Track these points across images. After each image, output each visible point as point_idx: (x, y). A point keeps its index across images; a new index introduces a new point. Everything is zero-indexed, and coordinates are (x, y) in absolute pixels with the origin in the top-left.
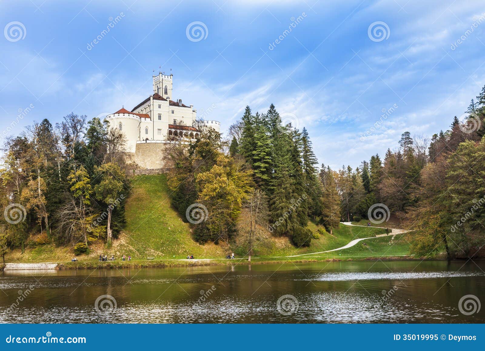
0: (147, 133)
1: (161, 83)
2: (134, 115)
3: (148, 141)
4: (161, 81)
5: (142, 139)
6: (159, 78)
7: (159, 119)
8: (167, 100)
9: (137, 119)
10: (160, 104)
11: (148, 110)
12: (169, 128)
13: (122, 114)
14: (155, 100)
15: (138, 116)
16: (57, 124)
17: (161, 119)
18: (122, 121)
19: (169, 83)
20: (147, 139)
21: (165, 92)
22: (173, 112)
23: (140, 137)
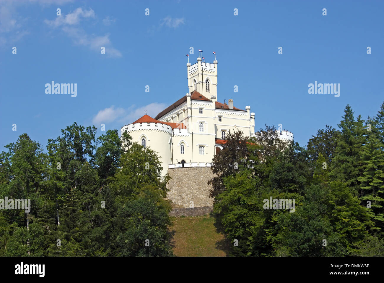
0: (182, 151)
1: (200, 75)
2: (164, 125)
3: (185, 165)
4: (200, 71)
5: (175, 162)
6: (196, 68)
7: (200, 131)
8: (211, 101)
9: (168, 130)
10: (201, 106)
11: (183, 116)
12: (216, 144)
13: (146, 124)
14: (193, 102)
15: (168, 127)
16: (50, 141)
17: (202, 131)
18: (146, 133)
19: (211, 74)
20: (183, 162)
21: (207, 89)
22: (220, 119)
23: (172, 159)
